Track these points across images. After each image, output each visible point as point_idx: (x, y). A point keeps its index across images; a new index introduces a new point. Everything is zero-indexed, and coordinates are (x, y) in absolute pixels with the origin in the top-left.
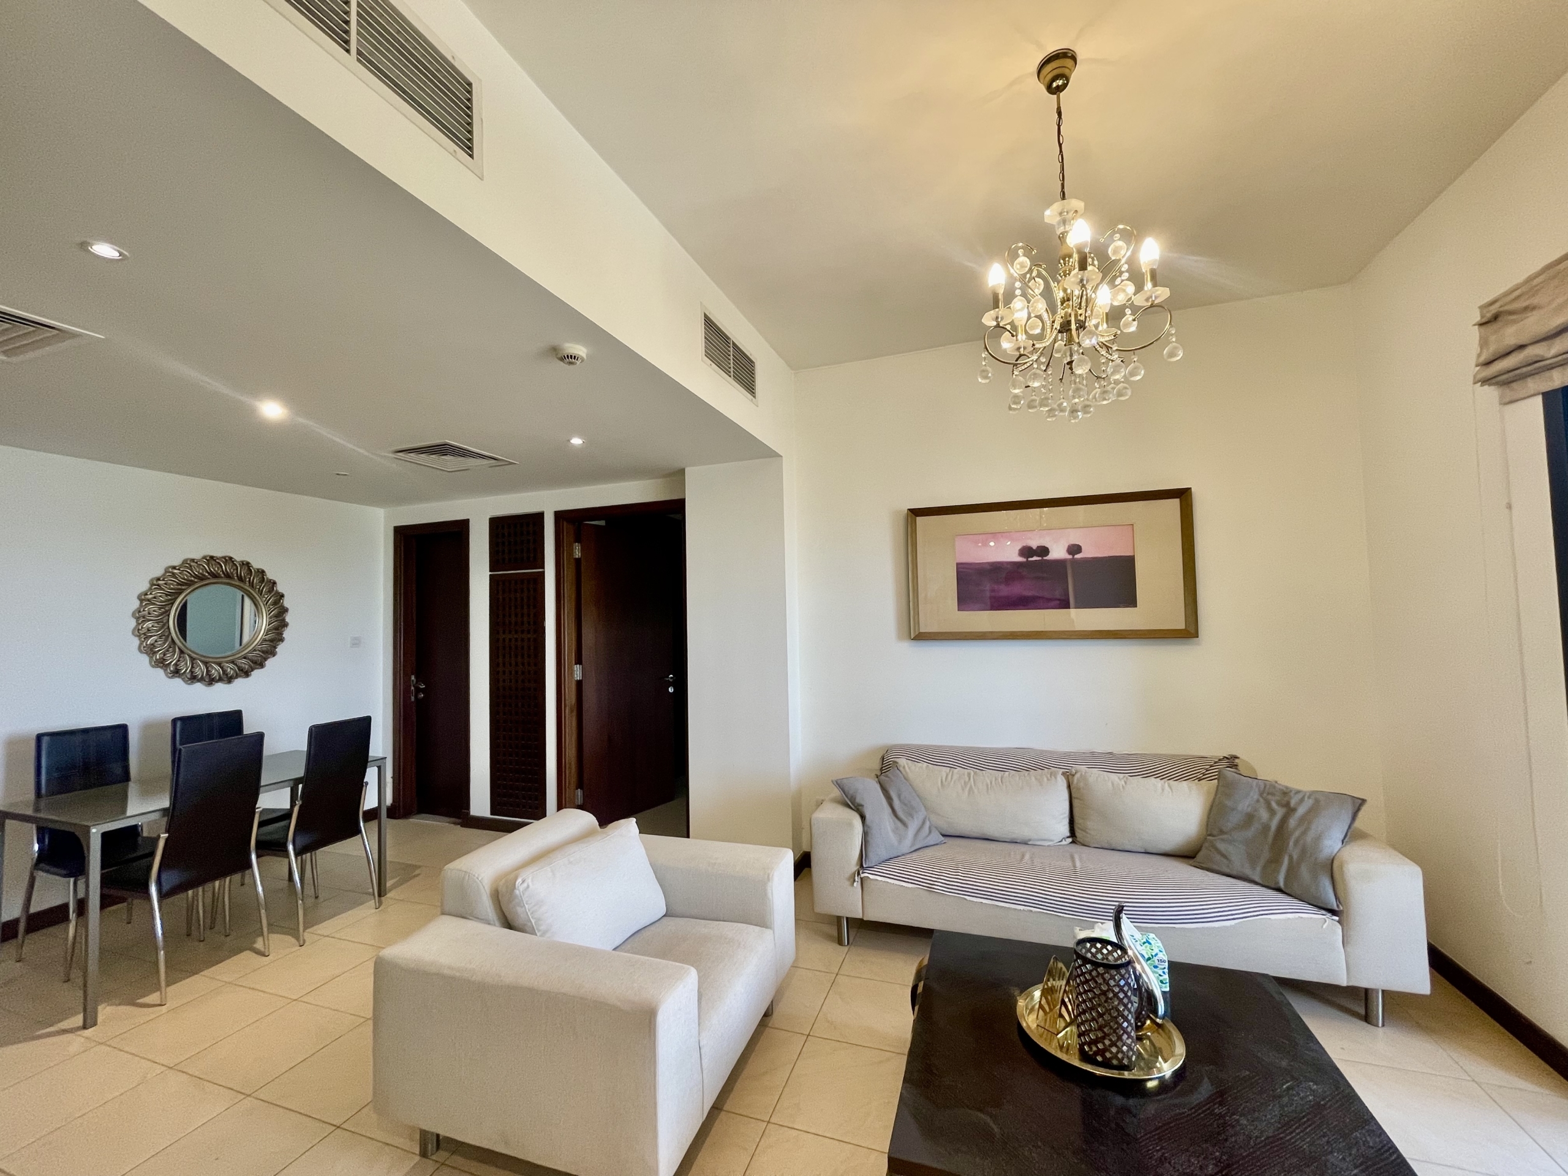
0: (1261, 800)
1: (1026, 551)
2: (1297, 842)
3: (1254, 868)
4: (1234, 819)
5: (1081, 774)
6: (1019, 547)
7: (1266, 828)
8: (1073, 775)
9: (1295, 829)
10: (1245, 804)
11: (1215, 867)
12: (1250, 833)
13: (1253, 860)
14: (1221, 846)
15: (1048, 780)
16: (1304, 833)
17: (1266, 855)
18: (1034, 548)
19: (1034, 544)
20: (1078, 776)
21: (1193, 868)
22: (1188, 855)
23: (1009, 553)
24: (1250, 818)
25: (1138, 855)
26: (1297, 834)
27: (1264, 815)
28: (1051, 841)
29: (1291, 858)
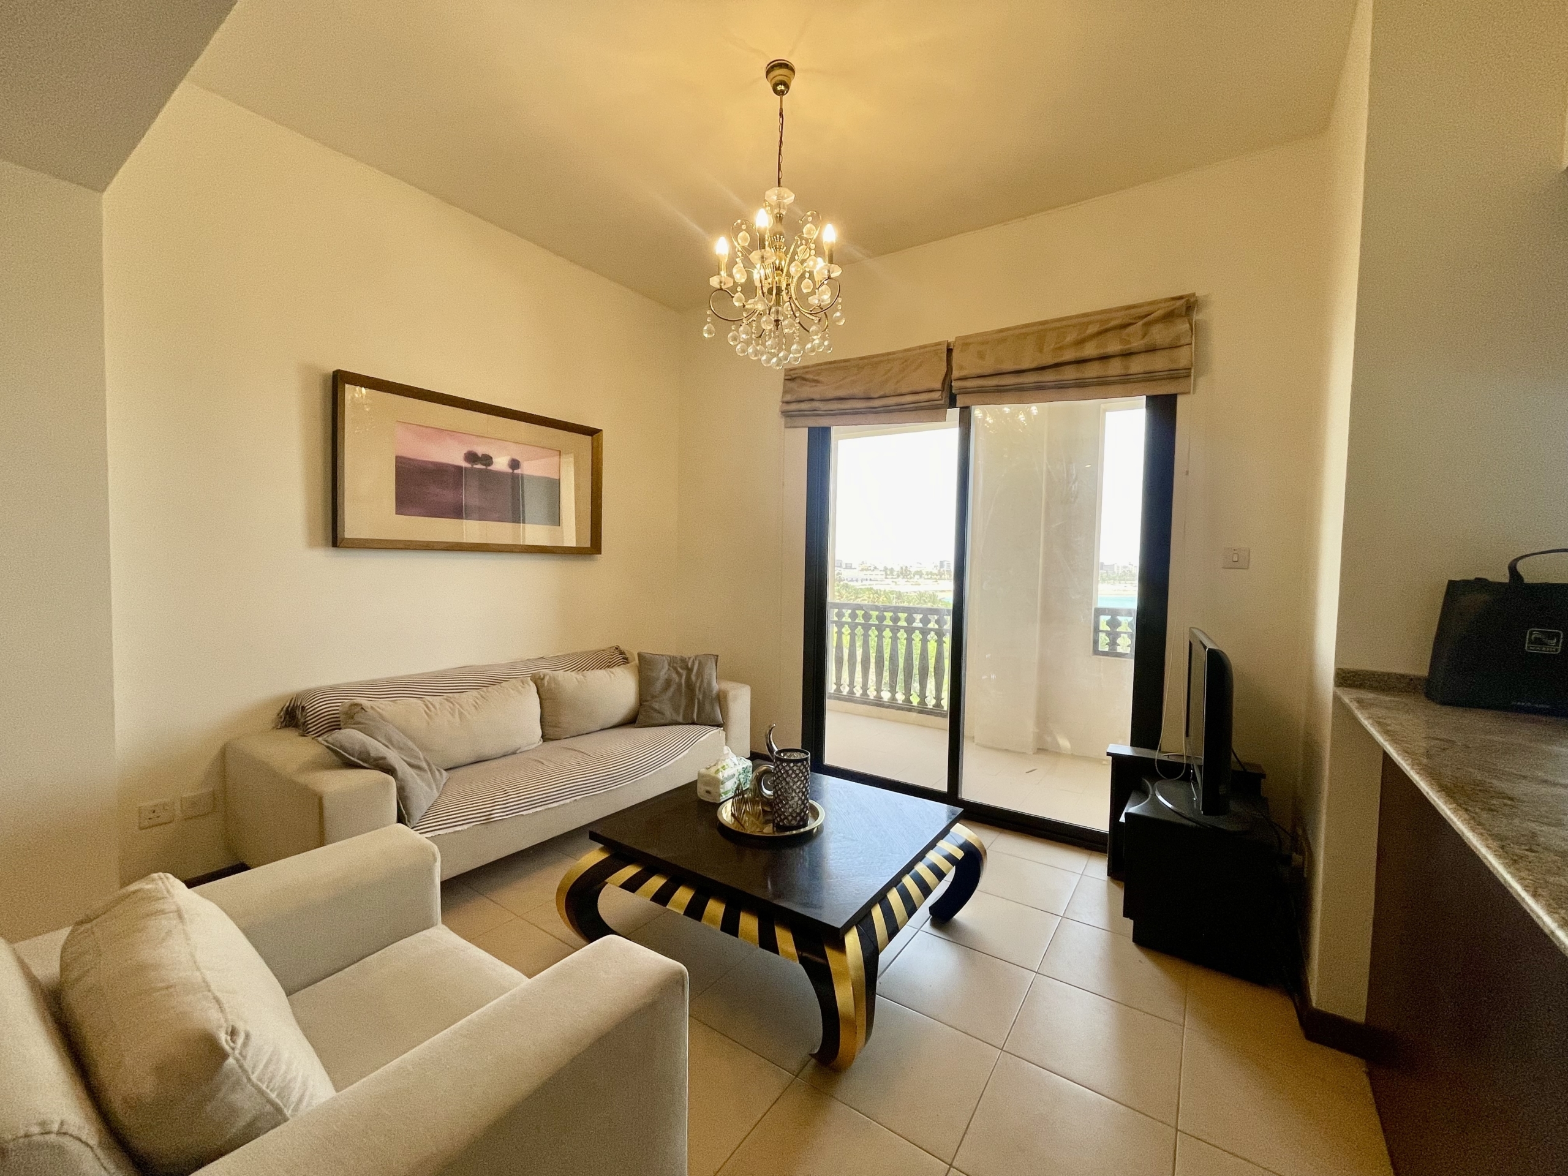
0: (671, 668)
1: (471, 457)
2: (700, 688)
3: (678, 714)
4: (659, 685)
5: (550, 677)
6: (465, 451)
7: (679, 685)
8: (543, 679)
9: (696, 682)
10: (663, 673)
11: (656, 722)
12: (670, 693)
13: (676, 709)
14: (656, 706)
15: (523, 687)
16: (702, 681)
17: (683, 702)
18: (480, 455)
19: (480, 450)
20: (547, 678)
21: (639, 729)
22: (632, 721)
23: (453, 455)
24: (668, 683)
25: (595, 734)
26: (698, 685)
27: (675, 676)
28: (535, 743)
29: (698, 699)
